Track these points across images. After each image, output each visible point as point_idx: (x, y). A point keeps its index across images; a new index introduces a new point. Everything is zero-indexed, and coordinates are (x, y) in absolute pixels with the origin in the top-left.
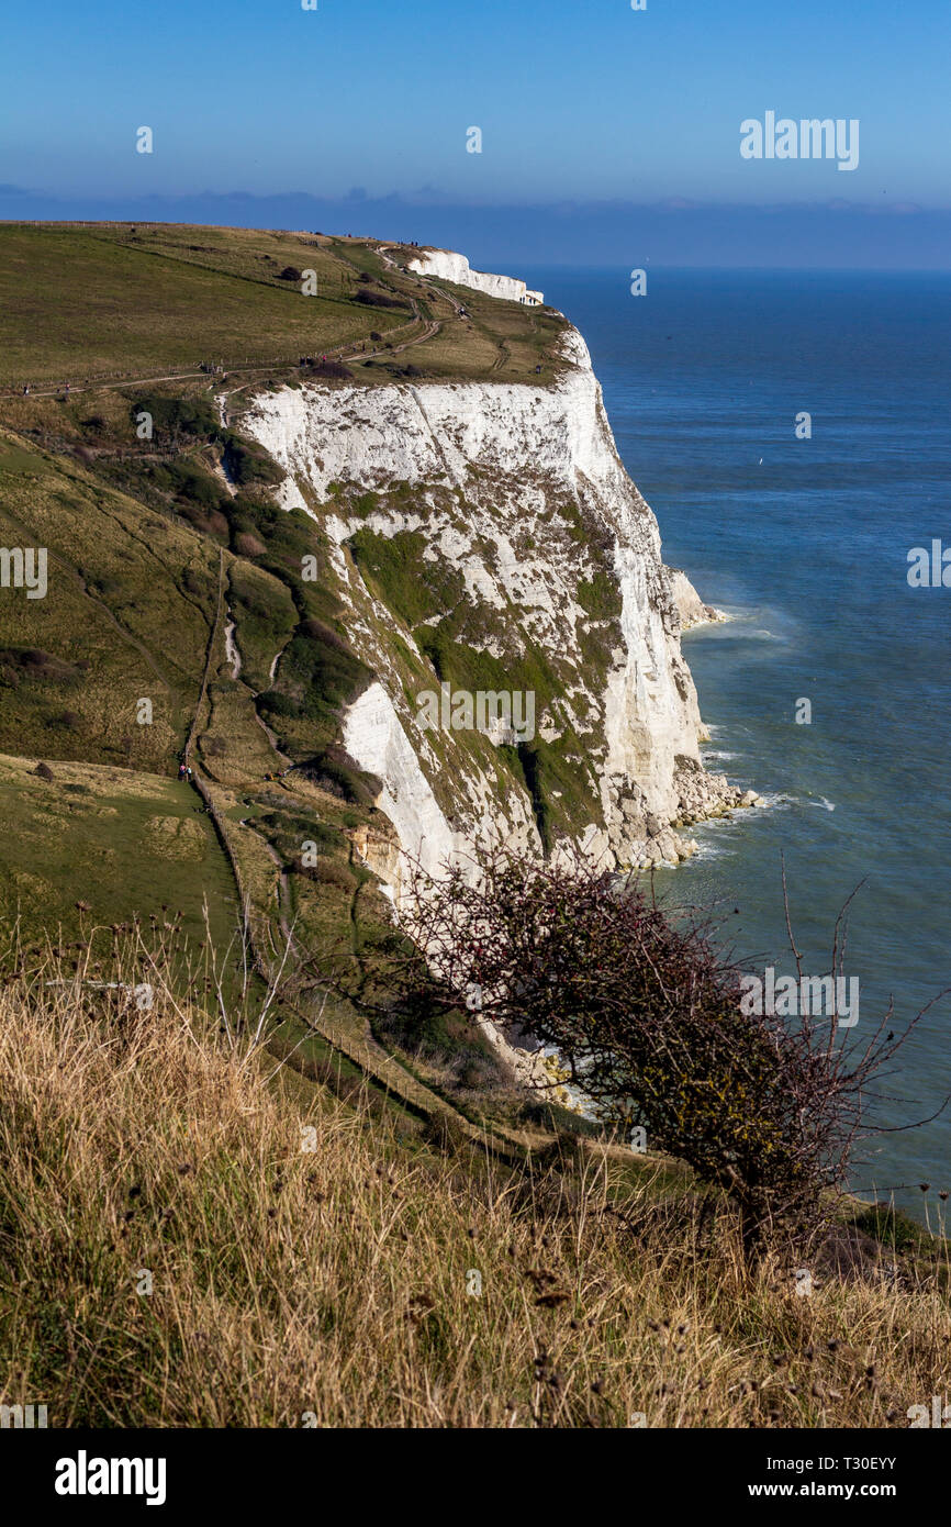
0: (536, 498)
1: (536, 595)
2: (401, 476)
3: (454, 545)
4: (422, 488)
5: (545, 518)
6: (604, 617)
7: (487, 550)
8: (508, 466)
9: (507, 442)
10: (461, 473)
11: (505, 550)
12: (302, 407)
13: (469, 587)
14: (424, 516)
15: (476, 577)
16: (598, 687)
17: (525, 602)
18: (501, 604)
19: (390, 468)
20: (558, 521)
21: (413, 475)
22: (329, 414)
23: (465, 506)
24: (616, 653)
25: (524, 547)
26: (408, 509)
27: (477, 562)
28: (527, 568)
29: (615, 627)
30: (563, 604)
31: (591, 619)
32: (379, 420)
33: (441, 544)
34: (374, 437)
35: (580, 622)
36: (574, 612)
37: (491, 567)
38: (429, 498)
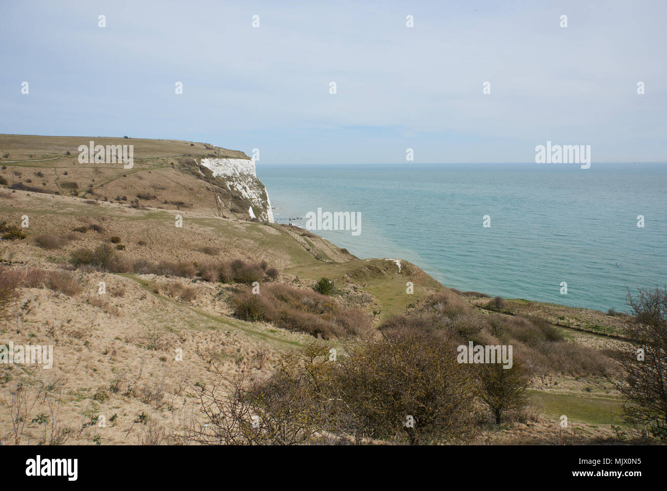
0: (250, 179)
1: (254, 196)
2: (228, 175)
3: (239, 187)
4: (232, 177)
5: (252, 183)
6: (264, 200)
7: (245, 188)
8: (245, 174)
9: (245, 169)
10: (239, 175)
11: (248, 189)
12: (209, 162)
13: (243, 195)
14: (233, 182)
15: (244, 192)
16: (266, 212)
17: (253, 197)
18: (249, 198)
19: (226, 173)
20: (255, 183)
21: (231, 175)
22: (214, 163)
23: (240, 180)
24: (268, 206)
25: (250, 187)
26: (230, 181)
27: (243, 190)
28: (252, 191)
29: (267, 202)
30: (258, 198)
31: (263, 200)
32: (224, 165)
33: (237, 187)
34: (222, 168)
35: (261, 201)
36: (260, 199)
37: (246, 191)
38: (234, 179)
